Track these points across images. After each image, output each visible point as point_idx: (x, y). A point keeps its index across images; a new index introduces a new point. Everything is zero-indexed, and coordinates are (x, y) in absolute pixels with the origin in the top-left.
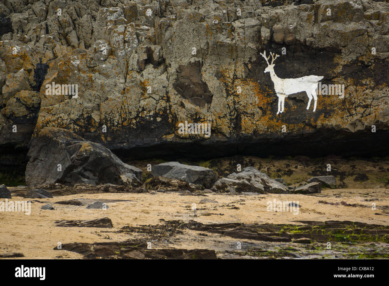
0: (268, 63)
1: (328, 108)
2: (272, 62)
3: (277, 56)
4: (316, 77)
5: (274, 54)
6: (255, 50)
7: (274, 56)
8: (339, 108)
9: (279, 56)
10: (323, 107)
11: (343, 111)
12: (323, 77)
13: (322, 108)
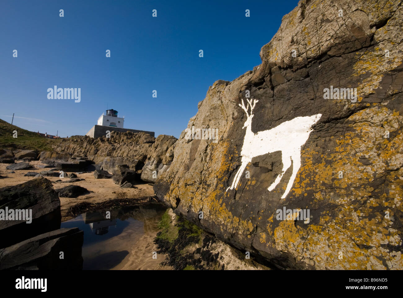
0: (248, 115)
1: (318, 196)
2: (251, 113)
3: (256, 101)
4: (307, 118)
5: (251, 100)
6: (234, 102)
7: (253, 104)
8: (354, 203)
9: (257, 101)
10: (306, 191)
11: (370, 217)
12: (319, 115)
13: (303, 194)
